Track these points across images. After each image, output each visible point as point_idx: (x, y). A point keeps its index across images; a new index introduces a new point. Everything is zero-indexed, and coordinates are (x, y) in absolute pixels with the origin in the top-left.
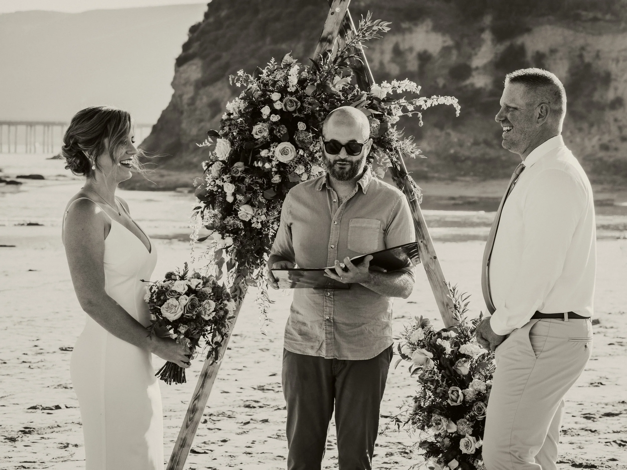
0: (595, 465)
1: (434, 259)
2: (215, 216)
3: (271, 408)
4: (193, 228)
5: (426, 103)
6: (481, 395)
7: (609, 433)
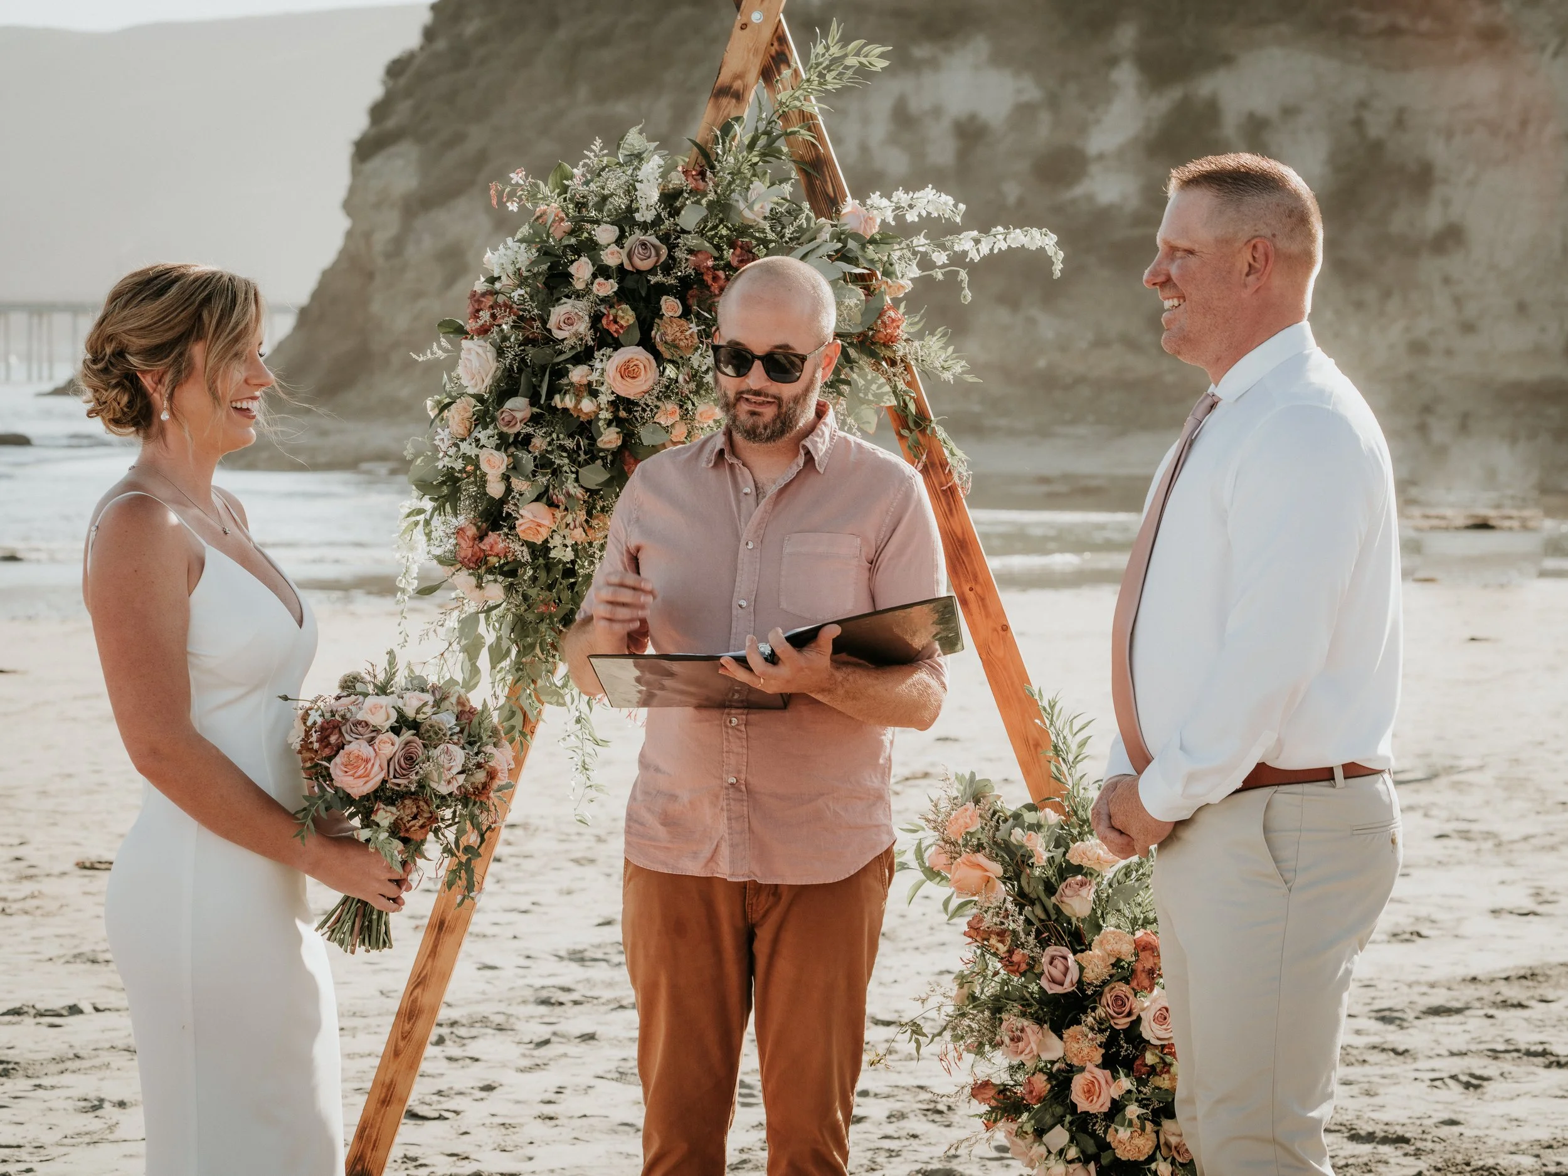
0: (1408, 1135)
1: (1001, 632)
2: (460, 531)
3: (603, 1004)
4: (404, 561)
5: (979, 246)
6: (1122, 968)
7: (1439, 1055)
